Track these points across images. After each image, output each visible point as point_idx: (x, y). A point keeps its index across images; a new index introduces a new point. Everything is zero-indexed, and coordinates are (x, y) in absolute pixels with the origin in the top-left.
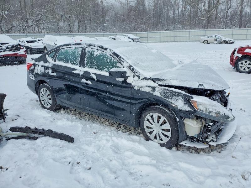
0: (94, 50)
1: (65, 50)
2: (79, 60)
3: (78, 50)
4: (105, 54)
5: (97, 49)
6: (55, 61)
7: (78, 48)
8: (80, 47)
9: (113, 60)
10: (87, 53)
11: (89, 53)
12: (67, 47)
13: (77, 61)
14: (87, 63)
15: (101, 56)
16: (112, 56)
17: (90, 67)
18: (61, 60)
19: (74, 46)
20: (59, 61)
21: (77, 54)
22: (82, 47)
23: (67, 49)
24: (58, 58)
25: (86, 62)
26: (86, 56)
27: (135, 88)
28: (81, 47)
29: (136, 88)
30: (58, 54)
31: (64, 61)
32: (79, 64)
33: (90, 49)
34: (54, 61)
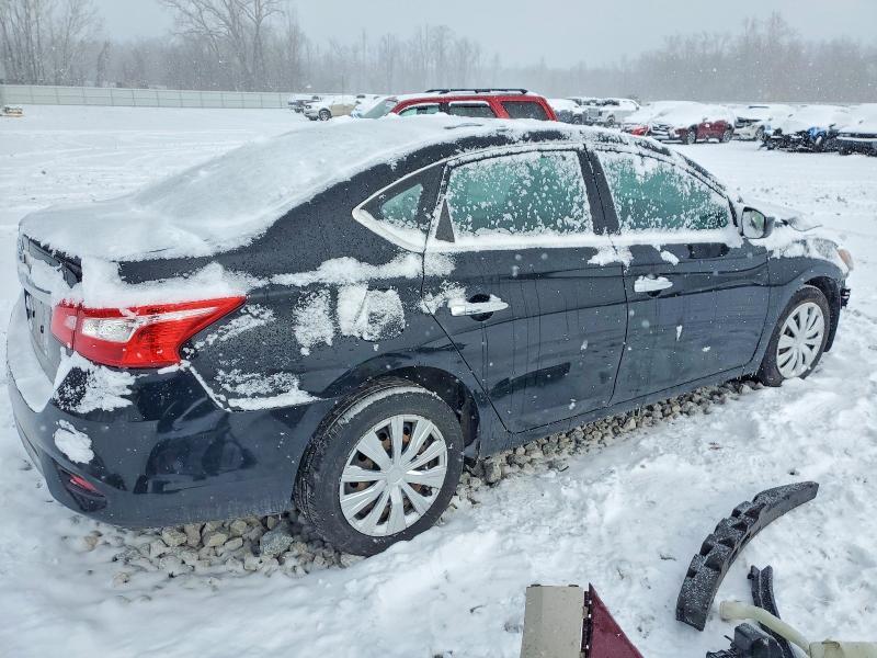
0: (629, 157)
1: (490, 168)
2: (587, 206)
3: (564, 164)
4: (668, 168)
5: (640, 154)
6: (445, 234)
7: (558, 154)
8: (567, 150)
9: (696, 186)
10: (606, 171)
11: (615, 170)
12: (494, 150)
13: (575, 210)
14: (624, 214)
15: (660, 176)
16: (693, 174)
17: (638, 226)
18: (480, 223)
19: (534, 146)
20: (473, 231)
21: (569, 183)
22: (575, 146)
23: (493, 161)
24: (460, 217)
25: (618, 208)
26: (609, 183)
27: (774, 255)
28: (569, 147)
29: (777, 255)
30: (449, 196)
31: (506, 225)
32: (590, 224)
33: (613, 156)
34: (438, 237)
